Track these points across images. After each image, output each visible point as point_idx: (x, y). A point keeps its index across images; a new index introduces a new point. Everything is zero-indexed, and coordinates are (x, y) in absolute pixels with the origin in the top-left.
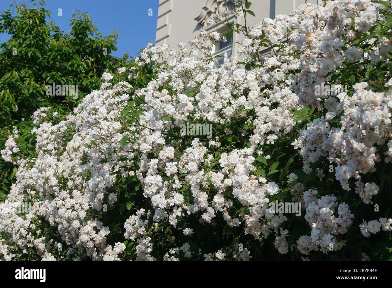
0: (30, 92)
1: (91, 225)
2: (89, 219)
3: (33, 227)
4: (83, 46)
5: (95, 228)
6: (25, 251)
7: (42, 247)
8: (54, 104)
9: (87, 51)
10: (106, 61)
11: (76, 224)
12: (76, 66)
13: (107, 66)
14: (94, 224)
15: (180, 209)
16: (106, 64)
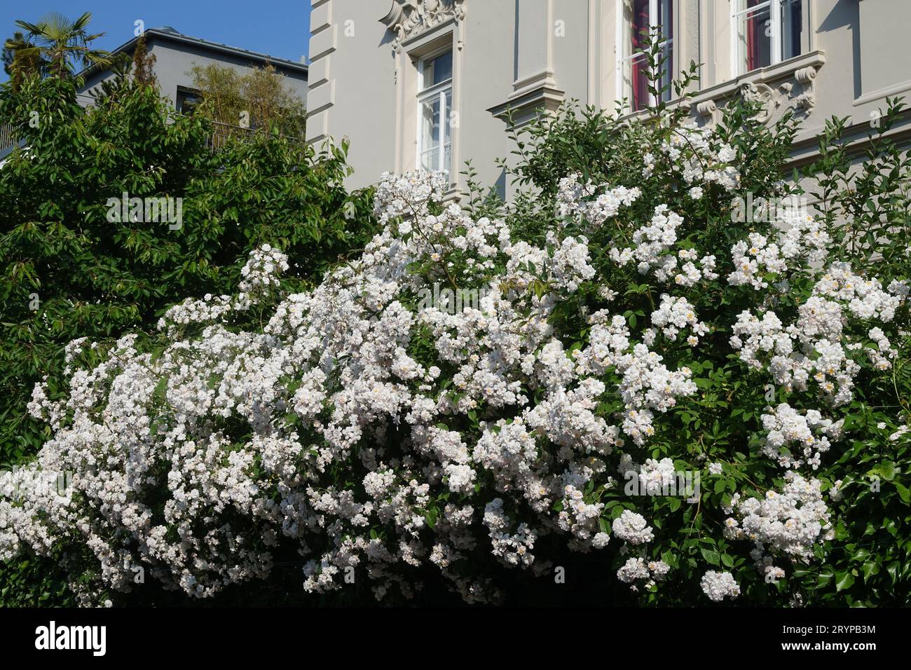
0: (59, 248)
1: (133, 507)
2: (130, 502)
3: (74, 505)
4: (147, 142)
5: (136, 511)
6: (67, 534)
7: (85, 528)
8: (102, 257)
9: (155, 150)
10: (193, 157)
11: (117, 508)
12: (135, 186)
13: (196, 165)
14: (136, 507)
15: (197, 502)
16: (194, 163)
